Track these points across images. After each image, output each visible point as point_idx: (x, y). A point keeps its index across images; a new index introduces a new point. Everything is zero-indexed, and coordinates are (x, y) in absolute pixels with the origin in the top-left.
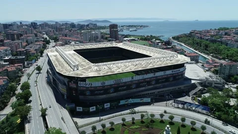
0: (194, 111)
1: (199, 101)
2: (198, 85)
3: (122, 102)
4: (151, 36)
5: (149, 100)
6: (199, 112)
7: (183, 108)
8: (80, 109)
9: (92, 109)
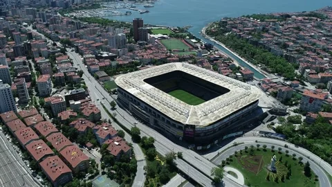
0: (274, 138)
1: (274, 129)
2: (268, 113)
3: (225, 137)
4: (179, 28)
5: (241, 133)
6: (277, 139)
7: (266, 137)
8: (200, 148)
9: (209, 147)
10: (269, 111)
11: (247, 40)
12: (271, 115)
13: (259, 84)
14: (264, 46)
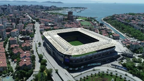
0: (120, 69)
1: (122, 64)
2: (121, 55)
3: (89, 65)
4: (91, 17)
5: (100, 64)
6: (122, 70)
7: (115, 68)
8: (71, 69)
9: (77, 69)
10: (122, 55)
11: (123, 23)
12: (122, 57)
13: (122, 42)
14: (130, 25)
